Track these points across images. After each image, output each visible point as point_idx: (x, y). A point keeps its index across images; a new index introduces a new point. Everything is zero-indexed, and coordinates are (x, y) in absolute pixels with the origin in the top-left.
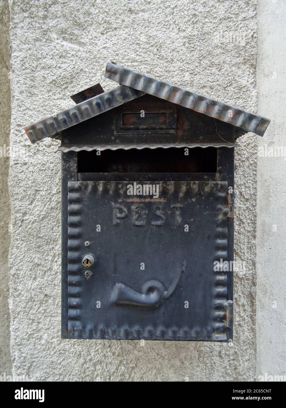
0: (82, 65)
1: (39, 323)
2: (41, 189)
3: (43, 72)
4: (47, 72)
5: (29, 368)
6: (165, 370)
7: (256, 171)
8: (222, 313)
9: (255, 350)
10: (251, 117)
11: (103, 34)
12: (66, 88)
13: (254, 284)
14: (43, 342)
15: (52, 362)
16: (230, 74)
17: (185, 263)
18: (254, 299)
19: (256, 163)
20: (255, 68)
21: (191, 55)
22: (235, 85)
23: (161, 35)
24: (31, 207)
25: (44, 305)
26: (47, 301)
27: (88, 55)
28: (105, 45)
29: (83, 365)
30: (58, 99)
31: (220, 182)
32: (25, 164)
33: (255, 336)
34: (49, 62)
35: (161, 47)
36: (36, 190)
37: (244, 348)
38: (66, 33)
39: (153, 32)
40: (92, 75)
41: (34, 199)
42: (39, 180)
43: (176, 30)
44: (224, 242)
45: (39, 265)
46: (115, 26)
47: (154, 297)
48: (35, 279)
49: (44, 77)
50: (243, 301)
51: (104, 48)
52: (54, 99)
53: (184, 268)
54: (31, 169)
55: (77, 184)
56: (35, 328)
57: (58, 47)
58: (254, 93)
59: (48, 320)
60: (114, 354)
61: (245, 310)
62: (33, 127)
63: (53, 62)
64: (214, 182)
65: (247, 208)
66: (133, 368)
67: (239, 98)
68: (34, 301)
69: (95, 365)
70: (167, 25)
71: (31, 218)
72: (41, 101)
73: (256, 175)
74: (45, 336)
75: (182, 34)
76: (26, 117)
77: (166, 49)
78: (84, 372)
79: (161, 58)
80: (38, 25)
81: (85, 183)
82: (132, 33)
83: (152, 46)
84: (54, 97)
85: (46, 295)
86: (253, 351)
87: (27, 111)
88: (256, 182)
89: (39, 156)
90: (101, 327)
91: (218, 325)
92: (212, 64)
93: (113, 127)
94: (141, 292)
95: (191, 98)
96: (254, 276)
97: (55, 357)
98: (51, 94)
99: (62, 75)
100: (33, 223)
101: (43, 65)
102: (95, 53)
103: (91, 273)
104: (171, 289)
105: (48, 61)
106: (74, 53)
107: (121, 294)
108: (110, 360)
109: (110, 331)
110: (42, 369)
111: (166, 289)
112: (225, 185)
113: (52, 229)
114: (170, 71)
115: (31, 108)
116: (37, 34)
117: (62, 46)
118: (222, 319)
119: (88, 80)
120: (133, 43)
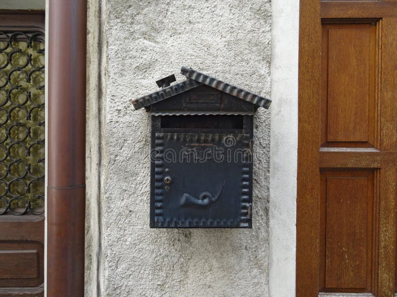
0: (157, 57)
1: (125, 230)
2: (128, 139)
3: (130, 60)
4: (133, 60)
5: (118, 261)
6: (210, 260)
7: (269, 129)
8: (246, 211)
9: (269, 244)
10: (261, 99)
11: (171, 36)
12: (145, 72)
13: (268, 202)
14: (128, 243)
15: (134, 257)
16: (254, 67)
17: (224, 182)
18: (268, 211)
19: (270, 124)
20: (270, 63)
21: (230, 53)
22: (257, 74)
23: (210, 40)
24: (121, 151)
25: (128, 218)
26: (131, 215)
27: (161, 50)
28: (173, 44)
29: (155, 258)
30: (140, 79)
31: (245, 135)
32: (117, 122)
33: (269, 235)
34: (135, 54)
35: (210, 47)
36: (125, 140)
37: (262, 243)
38: (146, 35)
39: (204, 37)
40: (163, 63)
41: (123, 146)
42: (127, 133)
43: (220, 37)
44: (247, 169)
45: (125, 191)
46: (180, 32)
47: (206, 201)
48: (123, 200)
49: (131, 64)
50: (261, 213)
51: (172, 46)
52: (138, 79)
53: (224, 184)
54: (121, 126)
55: (161, 135)
56: (122, 234)
57: (141, 43)
58: (269, 79)
59: (131, 228)
60: (176, 250)
61: (262, 219)
62: (137, 101)
63: (137, 54)
64: (242, 135)
65: (264, 153)
66: (189, 259)
67: (259, 82)
68: (122, 215)
69: (163, 258)
70: (214, 33)
71: (121, 159)
72: (129, 80)
73: (269, 131)
74: (129, 239)
75: (224, 39)
76: (118, 91)
77: (213, 49)
78: (156, 263)
79: (210, 54)
80: (127, 28)
81: (166, 134)
82: (191, 37)
83: (204, 46)
84: (137, 77)
85: (130, 211)
86: (267, 245)
87: (119, 86)
88: (270, 136)
89: (127, 117)
90: (175, 220)
91: (243, 218)
92: (242, 60)
93: (183, 101)
94: (199, 199)
95: (229, 87)
96: (268, 196)
97: (135, 254)
98: (135, 75)
99: (143, 63)
100: (122, 162)
101: (130, 56)
102: (166, 49)
103: (169, 188)
104: (216, 197)
105: (133, 53)
106: (152, 48)
107: (187, 199)
108: (173, 255)
109: (180, 222)
110: (127, 262)
111: (213, 197)
112: (248, 136)
113: (135, 166)
114: (215, 63)
115: (122, 84)
116: (126, 34)
117: (144, 43)
118: (246, 214)
119: (160, 67)
120: (191, 44)
